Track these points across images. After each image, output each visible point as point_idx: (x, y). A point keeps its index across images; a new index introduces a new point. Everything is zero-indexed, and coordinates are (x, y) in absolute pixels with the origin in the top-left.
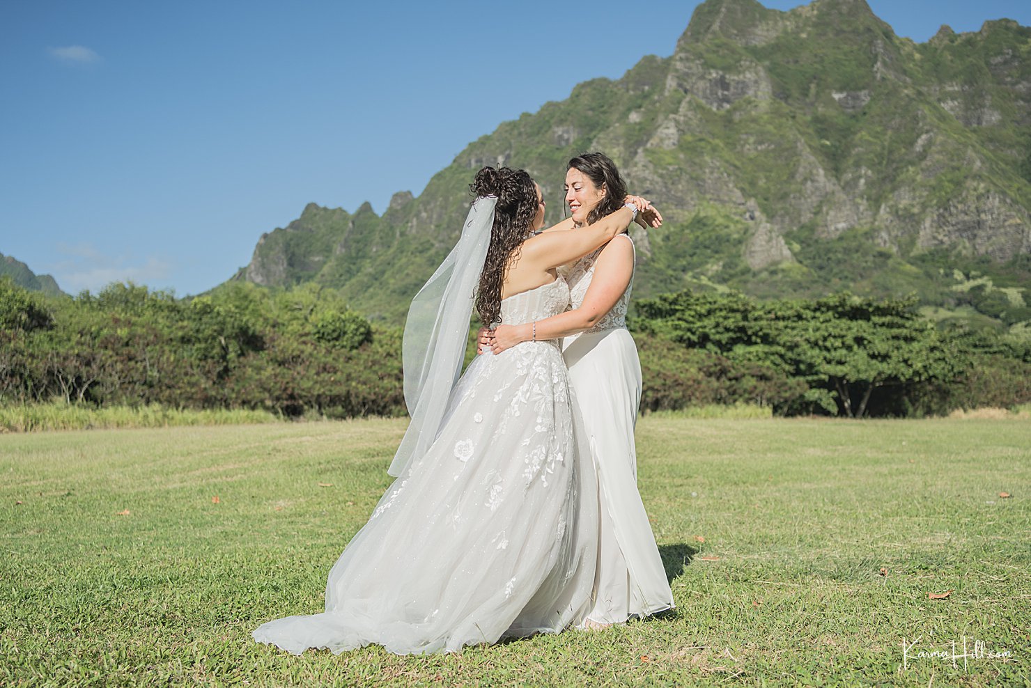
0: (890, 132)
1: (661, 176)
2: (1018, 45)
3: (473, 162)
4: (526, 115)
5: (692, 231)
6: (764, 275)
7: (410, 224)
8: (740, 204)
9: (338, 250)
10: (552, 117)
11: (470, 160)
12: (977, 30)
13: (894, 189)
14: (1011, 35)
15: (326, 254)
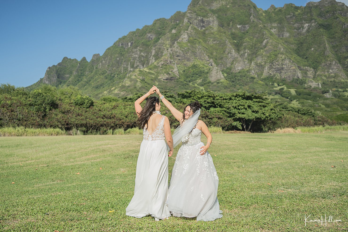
0: (255, 39)
1: (182, 51)
2: (295, 12)
3: (120, 44)
4: (138, 30)
5: (192, 69)
6: (215, 84)
7: (99, 65)
8: (208, 61)
9: (75, 73)
10: (147, 31)
11: (119, 44)
12: (282, 7)
13: (256, 57)
14: (293, 9)
15: (71, 74)
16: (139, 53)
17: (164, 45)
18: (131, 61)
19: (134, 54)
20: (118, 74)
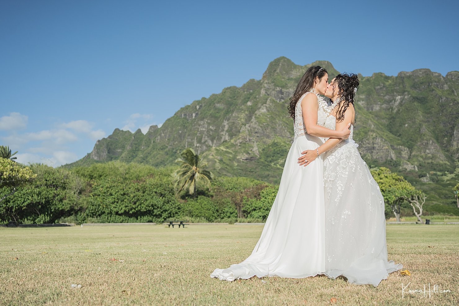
1: (261, 127)
2: (385, 82)
3: (183, 115)
4: (204, 99)
5: (272, 147)
7: (157, 138)
8: (289, 138)
9: (128, 148)
10: (215, 100)
11: (181, 115)
12: (371, 76)
14: (383, 78)
15: (123, 149)
16: (206, 126)
17: (239, 119)
18: (198, 135)
19: (201, 128)
20: (180, 150)
